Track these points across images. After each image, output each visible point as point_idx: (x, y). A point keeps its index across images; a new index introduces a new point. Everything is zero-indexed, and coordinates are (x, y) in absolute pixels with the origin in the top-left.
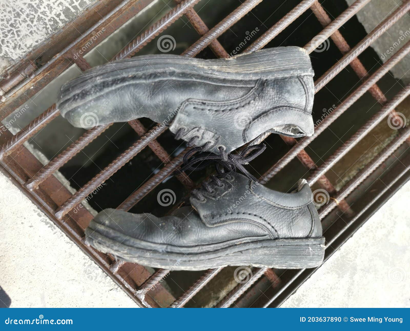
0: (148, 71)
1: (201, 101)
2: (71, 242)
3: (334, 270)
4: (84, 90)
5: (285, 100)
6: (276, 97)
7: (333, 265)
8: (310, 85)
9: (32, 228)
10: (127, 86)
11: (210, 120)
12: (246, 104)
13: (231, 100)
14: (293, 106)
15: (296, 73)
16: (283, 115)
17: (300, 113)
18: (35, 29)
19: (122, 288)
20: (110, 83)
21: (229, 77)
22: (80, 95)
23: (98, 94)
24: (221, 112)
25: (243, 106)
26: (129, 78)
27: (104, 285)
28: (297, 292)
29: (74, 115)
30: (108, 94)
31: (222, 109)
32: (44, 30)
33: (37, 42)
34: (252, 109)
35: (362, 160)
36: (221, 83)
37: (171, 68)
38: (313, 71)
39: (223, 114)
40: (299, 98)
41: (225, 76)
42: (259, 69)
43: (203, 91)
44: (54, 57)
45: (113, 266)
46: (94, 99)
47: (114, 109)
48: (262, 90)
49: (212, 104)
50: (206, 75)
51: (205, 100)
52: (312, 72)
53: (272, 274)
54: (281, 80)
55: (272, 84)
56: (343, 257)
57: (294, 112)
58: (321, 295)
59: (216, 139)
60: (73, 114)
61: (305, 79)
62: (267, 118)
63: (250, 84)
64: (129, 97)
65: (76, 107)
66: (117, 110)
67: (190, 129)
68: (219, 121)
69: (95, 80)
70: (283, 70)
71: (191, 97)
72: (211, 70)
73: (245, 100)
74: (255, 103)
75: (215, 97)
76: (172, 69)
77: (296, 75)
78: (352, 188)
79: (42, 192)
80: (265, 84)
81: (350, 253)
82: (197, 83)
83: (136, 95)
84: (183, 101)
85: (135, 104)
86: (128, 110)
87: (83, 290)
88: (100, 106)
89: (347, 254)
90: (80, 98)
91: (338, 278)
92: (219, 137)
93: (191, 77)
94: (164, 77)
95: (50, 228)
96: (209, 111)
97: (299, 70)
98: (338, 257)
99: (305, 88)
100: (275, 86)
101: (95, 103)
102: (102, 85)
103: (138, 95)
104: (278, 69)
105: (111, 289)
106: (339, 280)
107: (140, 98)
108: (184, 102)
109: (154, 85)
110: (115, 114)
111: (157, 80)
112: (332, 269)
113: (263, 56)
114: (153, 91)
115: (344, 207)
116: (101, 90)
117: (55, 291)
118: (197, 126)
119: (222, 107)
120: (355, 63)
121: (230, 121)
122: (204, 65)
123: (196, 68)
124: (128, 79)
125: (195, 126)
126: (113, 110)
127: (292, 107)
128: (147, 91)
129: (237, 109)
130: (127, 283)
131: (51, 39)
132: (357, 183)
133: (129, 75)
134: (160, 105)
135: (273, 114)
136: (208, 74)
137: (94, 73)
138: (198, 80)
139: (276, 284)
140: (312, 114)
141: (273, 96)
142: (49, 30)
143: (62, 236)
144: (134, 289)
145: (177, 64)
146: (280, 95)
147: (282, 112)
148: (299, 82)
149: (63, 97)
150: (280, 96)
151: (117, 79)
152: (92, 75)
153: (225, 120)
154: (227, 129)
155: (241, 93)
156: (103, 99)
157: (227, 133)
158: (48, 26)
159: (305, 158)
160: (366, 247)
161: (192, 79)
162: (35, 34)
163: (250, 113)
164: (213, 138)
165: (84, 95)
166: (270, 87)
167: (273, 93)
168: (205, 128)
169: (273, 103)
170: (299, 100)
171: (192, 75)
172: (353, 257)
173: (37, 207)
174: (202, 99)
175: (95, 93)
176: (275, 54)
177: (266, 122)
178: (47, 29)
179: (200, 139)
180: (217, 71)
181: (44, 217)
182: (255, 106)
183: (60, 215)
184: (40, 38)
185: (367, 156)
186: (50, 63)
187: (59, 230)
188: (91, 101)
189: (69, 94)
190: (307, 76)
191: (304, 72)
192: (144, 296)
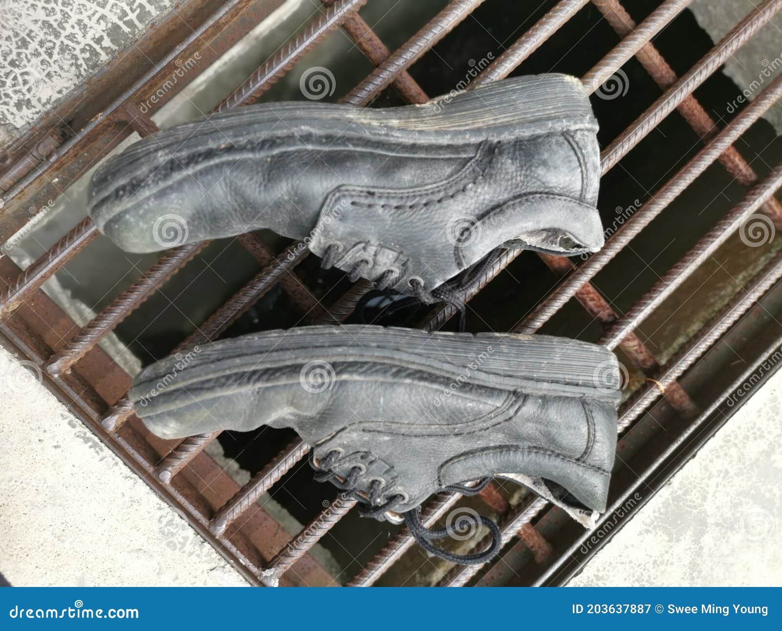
0: (258, 135)
1: (365, 189)
2: (134, 476)
3: (659, 526)
4: (135, 178)
5: (539, 180)
6: (520, 175)
7: (657, 514)
8: (589, 149)
9: (59, 450)
10: (217, 166)
11: (387, 227)
12: (458, 192)
13: (426, 185)
14: (556, 191)
15: (559, 126)
16: (535, 210)
17: (571, 204)
18: (55, 67)
19: (235, 565)
20: (183, 162)
21: (423, 141)
22: (128, 188)
23: (162, 185)
24: (408, 209)
25: (452, 196)
26: (221, 150)
27: (199, 560)
28: (584, 570)
29: (118, 229)
30: (180, 183)
31: (409, 204)
32: (74, 68)
33: (60, 92)
34: (470, 202)
35: (712, 300)
36: (407, 152)
37: (303, 127)
38: (596, 120)
39: (411, 213)
40: (566, 175)
41: (415, 139)
42: (483, 122)
43: (369, 169)
44: (93, 120)
45: (214, 522)
46: (154, 194)
47: (195, 212)
48: (490, 162)
49: (389, 193)
50: (376, 138)
51: (373, 187)
52: (591, 122)
53: (532, 536)
54: (529, 140)
55: (512, 150)
56: (676, 499)
57: (560, 203)
58: (633, 576)
59: (403, 265)
60: (116, 226)
61: (578, 136)
62: (502, 218)
63: (465, 151)
64: (222, 188)
65: (121, 212)
66: (202, 215)
67: (348, 247)
68: (405, 228)
69: (155, 158)
70: (532, 122)
71: (344, 182)
72: (385, 129)
73: (456, 183)
74: (477, 188)
75: (393, 180)
76: (305, 128)
77: (560, 129)
78: (690, 358)
79: (78, 379)
80: (497, 150)
81: (692, 491)
82: (356, 154)
83: (236, 184)
84: (329, 190)
85: (236, 201)
86: (223, 213)
87: (157, 571)
88: (166, 208)
89: (686, 493)
90: (128, 194)
91: (669, 541)
92: (408, 260)
93: (344, 144)
94: (289, 145)
95: (93, 449)
96: (382, 209)
97: (564, 120)
98: (668, 499)
99: (579, 155)
100: (517, 153)
101: (156, 202)
102: (169, 166)
103: (239, 183)
104: (521, 120)
105: (212, 568)
106: (671, 547)
107: (243, 188)
108: (331, 192)
109: (271, 162)
110: (200, 223)
111: (276, 152)
112: (656, 523)
113: (491, 95)
114: (269, 174)
115: (676, 396)
116: (166, 177)
117: (105, 573)
118: (361, 240)
119: (410, 200)
120: (687, 105)
121: (426, 226)
122: (370, 119)
123: (354, 126)
124: (218, 153)
125: (358, 240)
126: (194, 215)
127: (553, 194)
128: (258, 173)
129: (439, 201)
130: (243, 556)
131: (86, 86)
132: (702, 347)
133: (220, 145)
134: (286, 202)
135: (514, 209)
136: (380, 135)
137: (153, 144)
138: (359, 149)
139: (543, 555)
140: (598, 208)
141: (512, 172)
142: (82, 69)
143: (116, 464)
144: (258, 568)
145: (315, 119)
146: (527, 170)
147: (532, 203)
148: (566, 143)
149: (97, 193)
150: (528, 172)
151: (197, 154)
152: (149, 149)
153: (418, 224)
154: (422, 242)
155: (448, 171)
156: (172, 193)
157: (424, 252)
158: (79, 63)
159: (592, 299)
160: (724, 478)
161: (347, 146)
162: (55, 77)
163: (467, 209)
164: (397, 263)
165: (135, 187)
166: (505, 157)
167: (513, 168)
168: (378, 243)
169: (514, 186)
170: (567, 179)
171: (346, 140)
172: (698, 498)
173: (66, 409)
174: (368, 184)
175: (156, 182)
176: (514, 91)
177: (499, 225)
178: (78, 66)
179: (370, 266)
180: (398, 130)
181: (81, 428)
182: (477, 194)
183: (112, 423)
184: (66, 85)
185: (723, 293)
186: (85, 131)
187: (110, 452)
188: (148, 198)
189: (106, 188)
190: (582, 130)
191: (576, 123)
192: (277, 580)
